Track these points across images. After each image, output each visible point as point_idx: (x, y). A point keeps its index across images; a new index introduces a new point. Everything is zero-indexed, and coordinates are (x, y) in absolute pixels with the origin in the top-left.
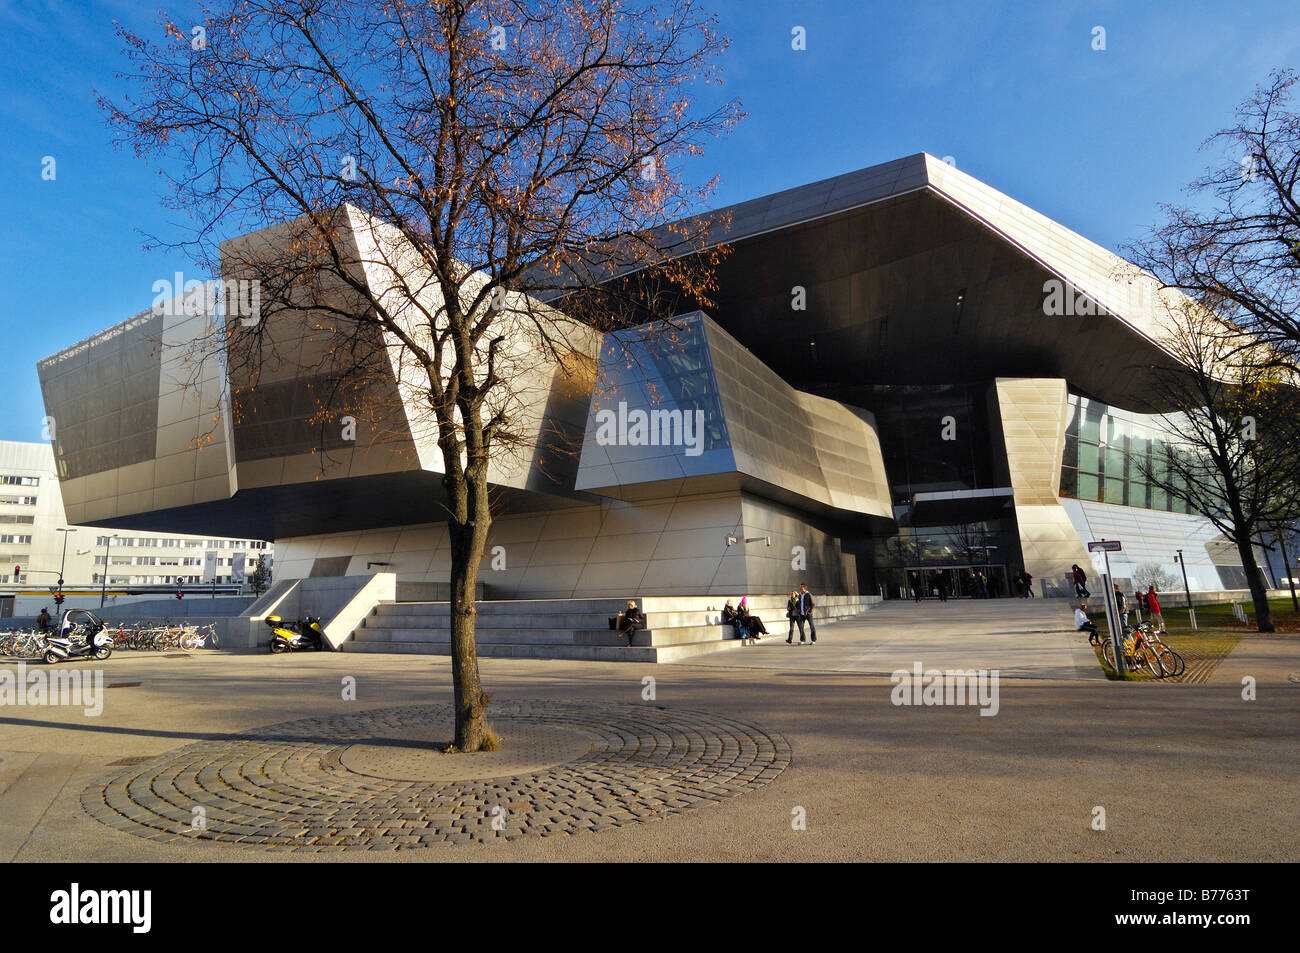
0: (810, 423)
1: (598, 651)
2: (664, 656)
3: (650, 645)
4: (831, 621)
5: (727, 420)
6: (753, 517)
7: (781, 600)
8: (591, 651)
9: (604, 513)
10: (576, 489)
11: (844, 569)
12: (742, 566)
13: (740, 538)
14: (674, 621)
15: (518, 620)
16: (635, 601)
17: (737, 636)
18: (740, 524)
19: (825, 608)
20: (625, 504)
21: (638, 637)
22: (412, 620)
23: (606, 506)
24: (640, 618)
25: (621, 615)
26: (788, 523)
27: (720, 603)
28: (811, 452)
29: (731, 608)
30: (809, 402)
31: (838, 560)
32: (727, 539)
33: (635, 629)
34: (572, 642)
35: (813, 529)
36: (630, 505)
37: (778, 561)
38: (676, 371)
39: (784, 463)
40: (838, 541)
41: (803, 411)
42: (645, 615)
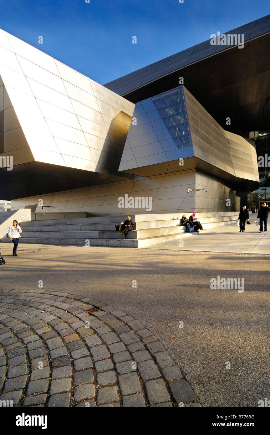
0: (229, 143)
1: (107, 242)
2: (142, 244)
3: (136, 239)
4: (233, 222)
5: (191, 133)
6: (200, 181)
7: (211, 214)
8: (104, 242)
9: (134, 182)
10: (119, 171)
11: (236, 202)
12: (194, 201)
13: (194, 190)
14: (153, 225)
15: (75, 227)
16: (131, 216)
17: (187, 231)
18: (194, 183)
19: (231, 216)
20: (143, 178)
21: (130, 235)
22: (31, 228)
23: (135, 180)
24: (132, 224)
25: (122, 223)
26: (215, 184)
27: (180, 216)
28: (228, 154)
29: (185, 218)
30: (230, 135)
31: (234, 199)
32: (187, 190)
33: (129, 230)
34: (97, 237)
35: (225, 187)
36: (145, 178)
37: (210, 199)
38: (169, 115)
39: (217, 157)
40: (235, 192)
41: (227, 138)
42: (135, 223)
